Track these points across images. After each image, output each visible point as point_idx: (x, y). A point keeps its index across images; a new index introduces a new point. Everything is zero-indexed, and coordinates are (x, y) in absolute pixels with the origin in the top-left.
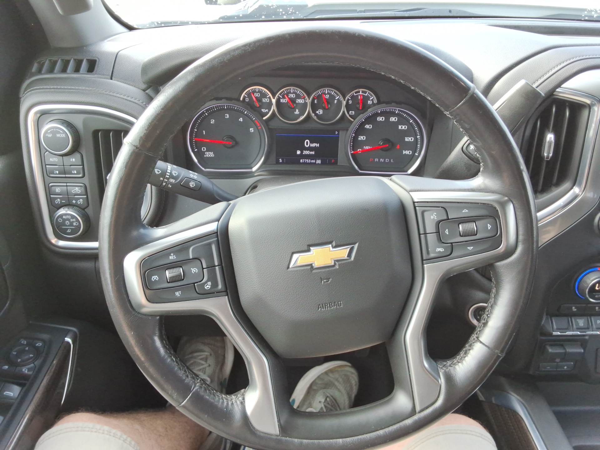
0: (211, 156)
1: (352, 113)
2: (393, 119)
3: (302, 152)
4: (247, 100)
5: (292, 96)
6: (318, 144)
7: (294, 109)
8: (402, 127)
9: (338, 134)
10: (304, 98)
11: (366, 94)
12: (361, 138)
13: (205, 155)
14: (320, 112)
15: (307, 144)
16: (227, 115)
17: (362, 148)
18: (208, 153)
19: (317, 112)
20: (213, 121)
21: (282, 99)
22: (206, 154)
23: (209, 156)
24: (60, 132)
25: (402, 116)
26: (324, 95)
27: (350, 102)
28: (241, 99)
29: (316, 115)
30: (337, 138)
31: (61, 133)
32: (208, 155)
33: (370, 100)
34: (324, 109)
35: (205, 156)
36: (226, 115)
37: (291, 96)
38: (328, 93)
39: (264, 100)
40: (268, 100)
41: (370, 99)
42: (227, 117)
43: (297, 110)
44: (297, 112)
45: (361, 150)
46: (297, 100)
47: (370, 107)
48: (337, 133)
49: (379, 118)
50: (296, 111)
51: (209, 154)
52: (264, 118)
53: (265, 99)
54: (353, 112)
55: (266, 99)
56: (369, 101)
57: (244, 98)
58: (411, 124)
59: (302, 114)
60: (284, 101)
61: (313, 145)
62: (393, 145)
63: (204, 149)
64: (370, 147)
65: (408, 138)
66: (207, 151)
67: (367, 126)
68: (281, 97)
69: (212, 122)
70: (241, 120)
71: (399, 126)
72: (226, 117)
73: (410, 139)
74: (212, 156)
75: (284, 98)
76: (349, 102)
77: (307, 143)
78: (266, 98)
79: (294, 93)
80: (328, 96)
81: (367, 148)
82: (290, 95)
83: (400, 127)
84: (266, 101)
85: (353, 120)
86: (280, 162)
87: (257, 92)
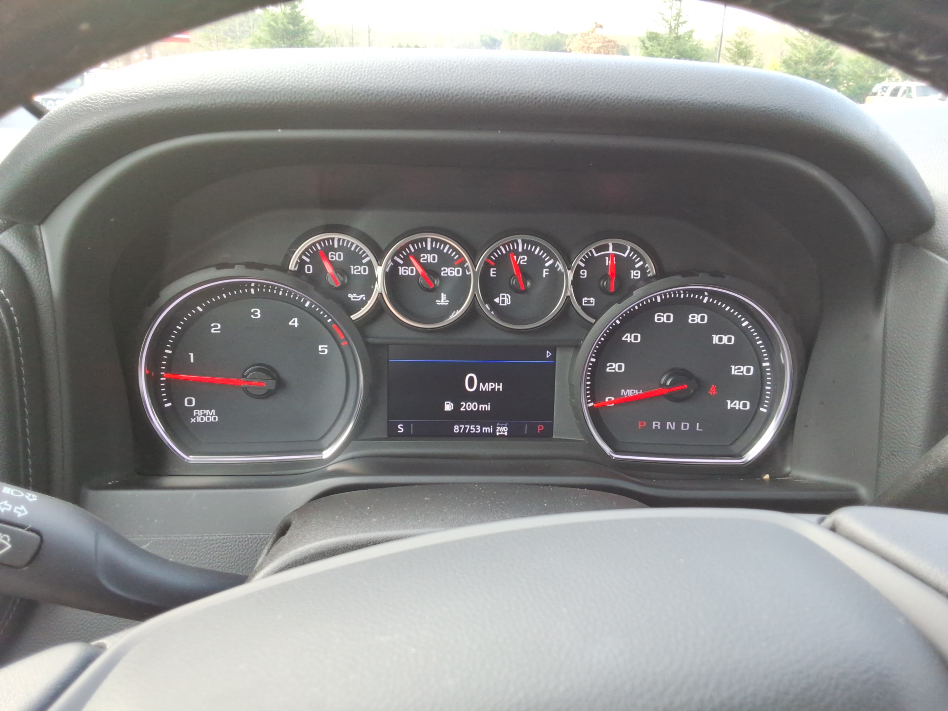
0: (208, 419)
1: (589, 302)
2: (696, 318)
3: (457, 406)
4: (309, 269)
5: (430, 258)
6: (499, 385)
7: (434, 291)
8: (720, 339)
9: (553, 357)
10: (462, 264)
11: (624, 253)
12: (614, 367)
13: (194, 417)
14: (505, 299)
15: (471, 386)
16: (257, 311)
17: (617, 394)
18: (200, 412)
19: (497, 300)
20: (216, 326)
21: (402, 266)
22: (197, 415)
23: (205, 419)
25: (720, 310)
26: (515, 257)
27: (584, 274)
28: (292, 266)
29: (495, 307)
30: (551, 367)
32: (202, 419)
33: (635, 269)
34: (515, 291)
35: (193, 420)
36: (252, 311)
37: (427, 260)
38: (525, 252)
39: (354, 269)
40: (365, 271)
41: (637, 266)
42: (257, 315)
43: (443, 296)
44: (442, 301)
45: (613, 399)
46: (442, 269)
47: (635, 285)
48: (548, 354)
49: (658, 316)
50: (440, 299)
51: (205, 415)
52: (354, 317)
53: (357, 268)
54: (592, 300)
55: (361, 269)
56: (632, 271)
57: (301, 264)
58: (745, 330)
59: (455, 304)
60: (408, 273)
61: (488, 387)
62: (700, 386)
63: (190, 402)
64: (636, 392)
65: (739, 369)
66: (198, 407)
67: (628, 338)
68: (401, 262)
69: (216, 328)
70: (295, 322)
71: (714, 336)
72: (252, 316)
73: (744, 369)
74: (212, 419)
75: (407, 263)
76: (581, 273)
77: (471, 382)
78: (361, 264)
79: (434, 251)
80: (524, 258)
81: (630, 393)
82: (424, 256)
83: (715, 339)
84: (360, 272)
85: (593, 321)
86: (399, 431)
87: (335, 250)
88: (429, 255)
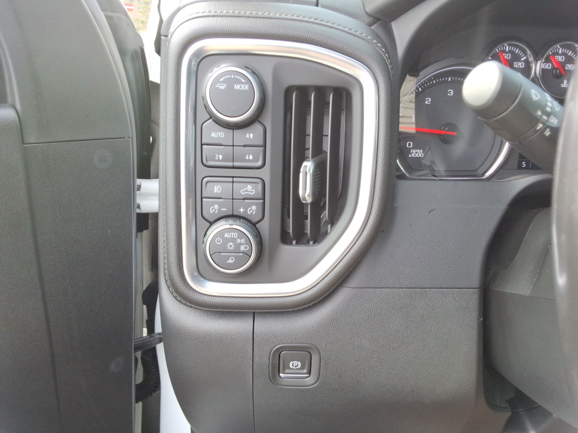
5: (560, 59)
7: (560, 79)
13: (410, 154)
16: (451, 91)
18: (414, 151)
20: (428, 100)
22: (412, 152)
23: (417, 155)
24: (241, 80)
31: (243, 83)
32: (415, 155)
35: (410, 156)
36: (449, 91)
37: (558, 59)
39: (516, 64)
40: (522, 65)
42: (451, 94)
43: (565, 81)
44: (565, 85)
46: (566, 65)
50: (563, 83)
51: (416, 153)
53: (518, 64)
55: (520, 64)
60: (547, 67)
63: (410, 145)
66: (414, 148)
72: (448, 94)
74: (420, 155)
75: (547, 61)
78: (520, 61)
79: (563, 54)
82: (557, 57)
84: (519, 66)
86: (523, 166)
87: (507, 53)
88: (560, 57)
